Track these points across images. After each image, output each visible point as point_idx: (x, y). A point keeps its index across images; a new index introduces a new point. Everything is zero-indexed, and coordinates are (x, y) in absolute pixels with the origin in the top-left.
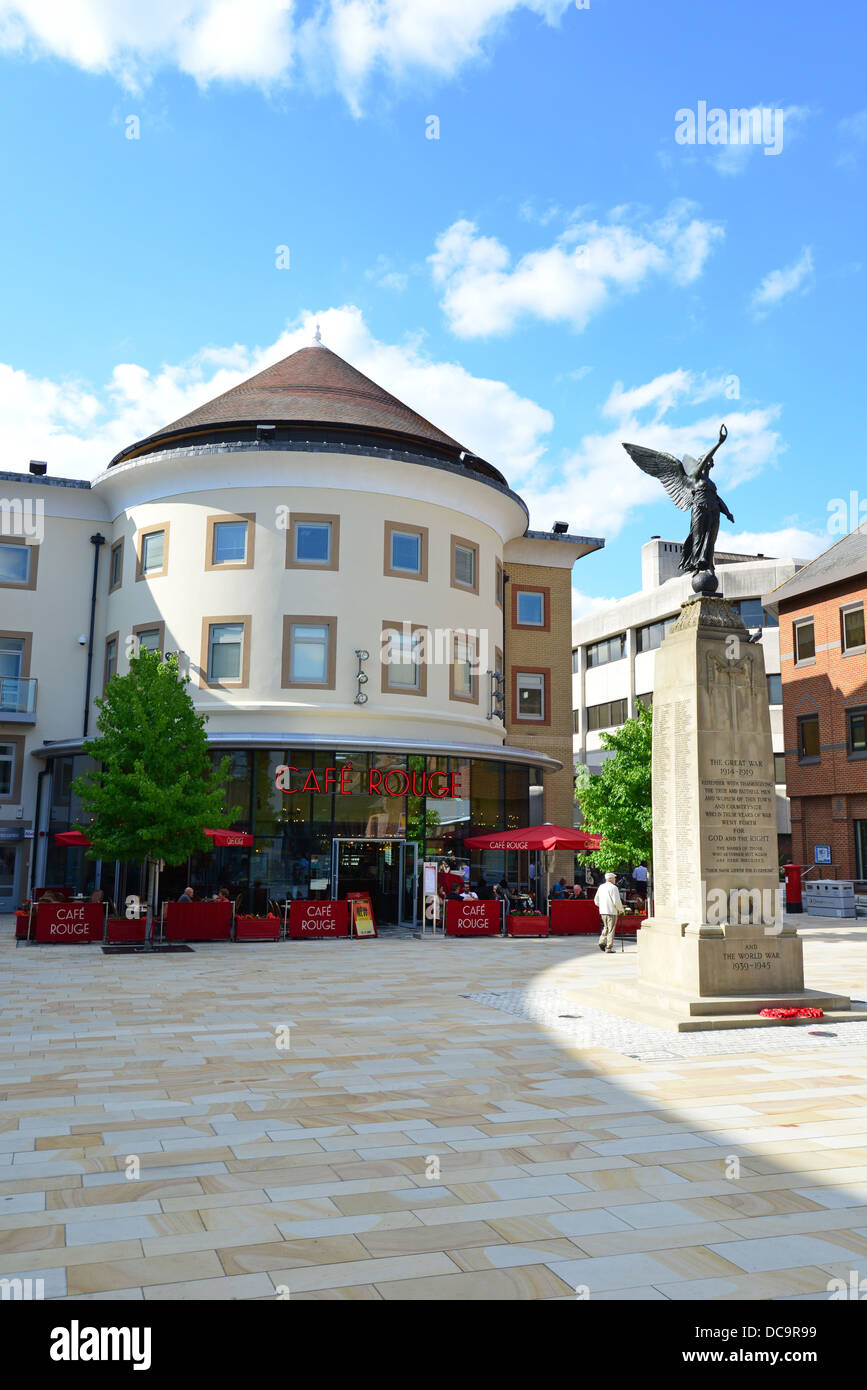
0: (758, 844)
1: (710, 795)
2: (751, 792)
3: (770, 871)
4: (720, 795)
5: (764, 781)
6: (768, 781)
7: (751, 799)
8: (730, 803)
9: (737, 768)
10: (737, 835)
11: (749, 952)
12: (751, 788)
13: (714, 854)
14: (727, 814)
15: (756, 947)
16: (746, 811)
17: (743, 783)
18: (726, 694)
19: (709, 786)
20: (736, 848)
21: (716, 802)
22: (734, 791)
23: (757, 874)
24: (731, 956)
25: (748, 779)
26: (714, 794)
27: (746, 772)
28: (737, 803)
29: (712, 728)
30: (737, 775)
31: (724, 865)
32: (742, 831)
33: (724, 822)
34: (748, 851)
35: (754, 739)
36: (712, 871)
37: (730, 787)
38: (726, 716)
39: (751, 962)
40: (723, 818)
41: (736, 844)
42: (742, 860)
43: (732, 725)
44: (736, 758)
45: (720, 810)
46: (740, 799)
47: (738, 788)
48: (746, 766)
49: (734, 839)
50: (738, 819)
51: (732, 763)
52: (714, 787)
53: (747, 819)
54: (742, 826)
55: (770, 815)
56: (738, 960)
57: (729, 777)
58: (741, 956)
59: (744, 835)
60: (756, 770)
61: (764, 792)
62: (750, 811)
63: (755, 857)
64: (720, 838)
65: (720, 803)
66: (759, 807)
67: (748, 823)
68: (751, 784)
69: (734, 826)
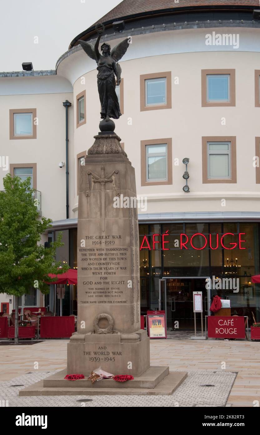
0: (116, 286)
1: (85, 257)
2: (113, 254)
3: (125, 302)
4: (92, 257)
5: (122, 247)
6: (124, 247)
7: (112, 259)
8: (99, 262)
9: (103, 241)
10: (102, 281)
11: (101, 351)
12: (113, 252)
13: (86, 293)
14: (96, 269)
15: (105, 348)
16: (109, 266)
17: (107, 250)
18: (98, 196)
19: (84, 252)
20: (102, 289)
21: (89, 261)
22: (102, 254)
23: (116, 304)
24: (89, 353)
25: (111, 247)
26: (88, 257)
27: (110, 242)
28: (103, 261)
29: (88, 218)
30: (103, 246)
31: (92, 299)
32: (106, 278)
33: (93, 273)
34: (110, 290)
35: (117, 223)
36: (85, 302)
37: (99, 252)
38: (97, 210)
39: (102, 357)
40: (93, 271)
41: (102, 286)
42: (106, 296)
43: (101, 214)
44: (104, 234)
45: (92, 266)
46: (106, 259)
47: (103, 252)
48: (111, 239)
49: (100, 283)
50: (103, 271)
51: (100, 237)
52: (88, 252)
53: (110, 271)
54: (106, 276)
55: (125, 268)
56: (93, 355)
57: (98, 246)
58: (95, 353)
59: (107, 281)
60: (117, 241)
61: (122, 254)
62: (112, 266)
63: (114, 294)
64: (91, 283)
65: (92, 262)
66: (118, 264)
67: (110, 273)
68: (114, 250)
69: (100, 276)
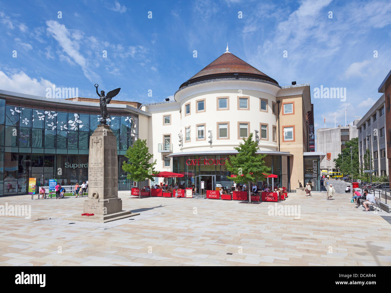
0: (100, 182)
2: (99, 170)
3: (102, 188)
4: (93, 171)
5: (101, 167)
7: (99, 172)
9: (96, 165)
11: (93, 205)
12: (99, 169)
13: (91, 184)
14: (94, 175)
16: (97, 174)
17: (97, 168)
18: (95, 148)
20: (95, 182)
21: (92, 172)
22: (95, 170)
23: (99, 188)
24: (89, 206)
25: (98, 167)
26: (91, 171)
28: (96, 172)
29: (92, 156)
31: (93, 186)
32: (96, 179)
33: (93, 177)
34: (98, 183)
35: (100, 158)
37: (95, 169)
38: (95, 153)
39: (93, 207)
42: (96, 185)
46: (96, 171)
47: (96, 169)
48: (98, 164)
49: (95, 180)
50: (96, 176)
51: (95, 163)
52: (91, 169)
53: (98, 176)
54: (96, 178)
55: (102, 175)
56: (90, 207)
57: (94, 167)
58: (91, 206)
59: (97, 180)
60: (100, 165)
61: (101, 170)
62: (98, 174)
63: (99, 185)
64: (92, 180)
66: (100, 173)
67: (97, 177)
68: (99, 168)
69: (94, 178)
